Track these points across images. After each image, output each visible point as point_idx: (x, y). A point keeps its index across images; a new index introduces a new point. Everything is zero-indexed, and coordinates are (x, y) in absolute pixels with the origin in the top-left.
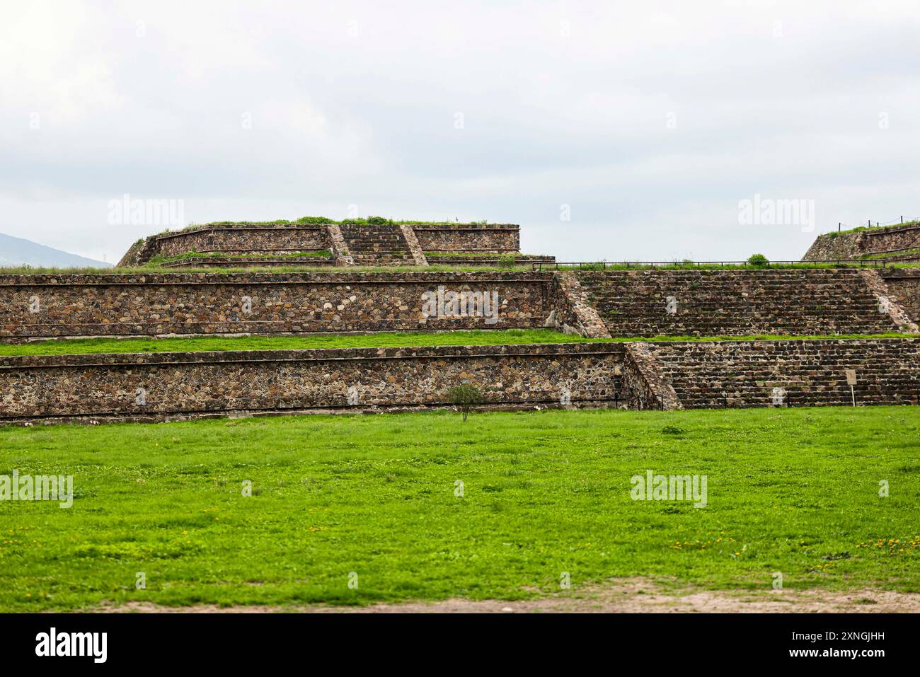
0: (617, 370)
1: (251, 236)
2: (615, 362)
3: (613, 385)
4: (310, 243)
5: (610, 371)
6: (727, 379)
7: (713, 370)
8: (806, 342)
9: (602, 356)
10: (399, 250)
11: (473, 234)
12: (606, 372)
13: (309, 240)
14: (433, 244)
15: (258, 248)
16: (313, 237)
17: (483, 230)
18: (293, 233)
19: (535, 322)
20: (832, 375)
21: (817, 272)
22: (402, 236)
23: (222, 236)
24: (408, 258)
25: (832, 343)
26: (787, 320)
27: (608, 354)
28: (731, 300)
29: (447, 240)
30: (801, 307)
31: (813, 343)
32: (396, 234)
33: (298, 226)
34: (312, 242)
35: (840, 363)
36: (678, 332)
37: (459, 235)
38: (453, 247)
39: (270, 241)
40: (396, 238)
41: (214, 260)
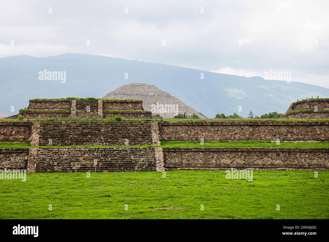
0: (26, 158)
1: (45, 104)
2: (26, 155)
3: (25, 163)
4: (66, 106)
5: (24, 158)
6: (60, 162)
7: (58, 159)
8: (101, 148)
9: (21, 153)
10: (94, 109)
11: (125, 104)
12: (22, 158)
13: (66, 105)
14: (111, 107)
15: (47, 108)
16: (67, 104)
17: (129, 102)
18: (60, 103)
19: (25, 139)
20: (103, 161)
21: (136, 123)
22: (97, 104)
23: (34, 103)
24: (96, 112)
25: (111, 149)
26: (112, 140)
27: (23, 152)
28: (96, 132)
29: (116, 106)
30: (121, 135)
31: (104, 149)
32: (96, 103)
33: (61, 100)
34: (67, 106)
35: (109, 156)
36: (67, 144)
37: (120, 104)
38: (118, 108)
39: (51, 106)
40: (95, 105)
41: (27, 112)
